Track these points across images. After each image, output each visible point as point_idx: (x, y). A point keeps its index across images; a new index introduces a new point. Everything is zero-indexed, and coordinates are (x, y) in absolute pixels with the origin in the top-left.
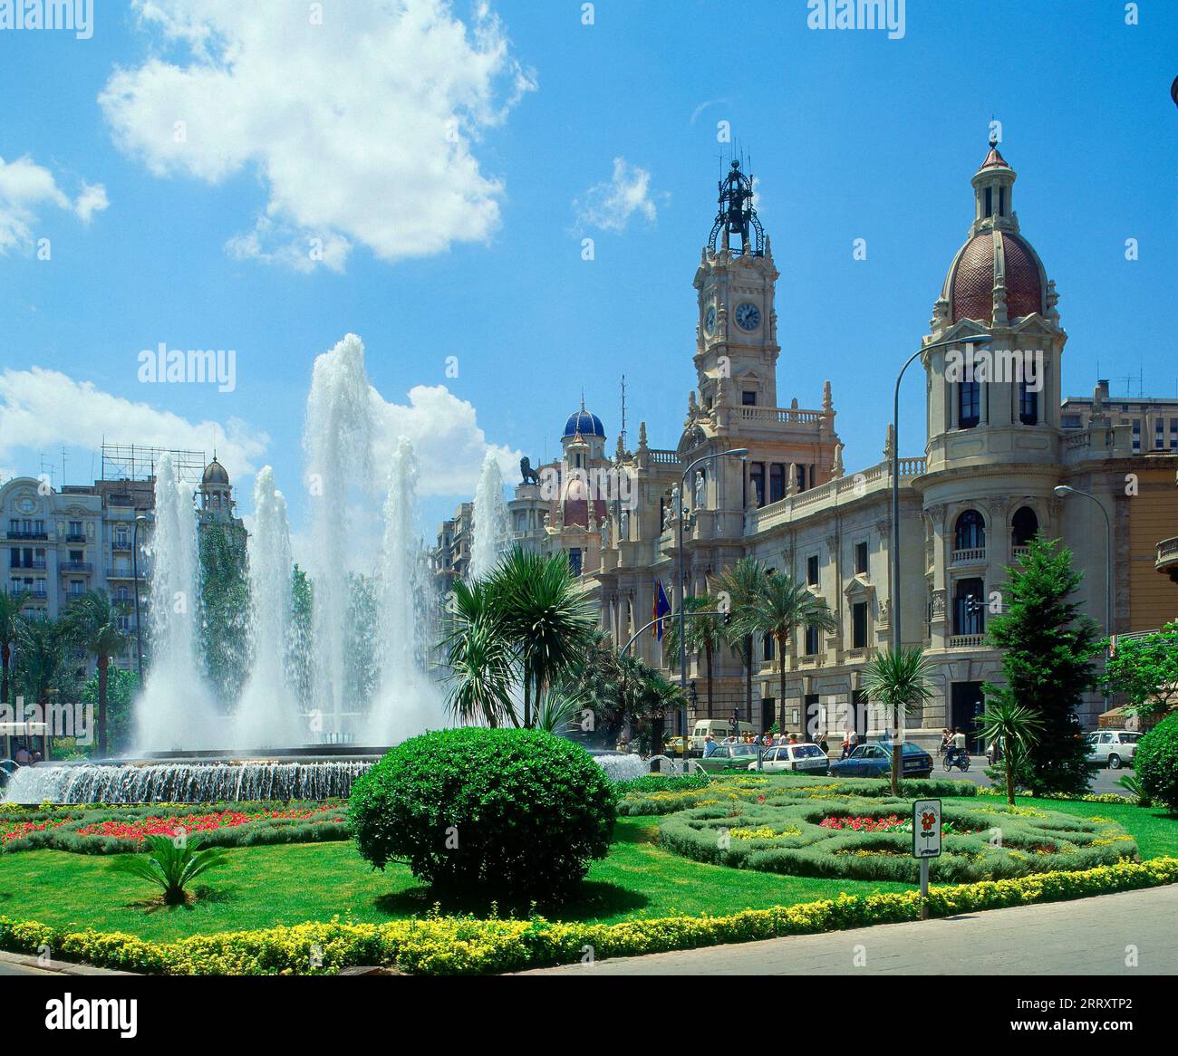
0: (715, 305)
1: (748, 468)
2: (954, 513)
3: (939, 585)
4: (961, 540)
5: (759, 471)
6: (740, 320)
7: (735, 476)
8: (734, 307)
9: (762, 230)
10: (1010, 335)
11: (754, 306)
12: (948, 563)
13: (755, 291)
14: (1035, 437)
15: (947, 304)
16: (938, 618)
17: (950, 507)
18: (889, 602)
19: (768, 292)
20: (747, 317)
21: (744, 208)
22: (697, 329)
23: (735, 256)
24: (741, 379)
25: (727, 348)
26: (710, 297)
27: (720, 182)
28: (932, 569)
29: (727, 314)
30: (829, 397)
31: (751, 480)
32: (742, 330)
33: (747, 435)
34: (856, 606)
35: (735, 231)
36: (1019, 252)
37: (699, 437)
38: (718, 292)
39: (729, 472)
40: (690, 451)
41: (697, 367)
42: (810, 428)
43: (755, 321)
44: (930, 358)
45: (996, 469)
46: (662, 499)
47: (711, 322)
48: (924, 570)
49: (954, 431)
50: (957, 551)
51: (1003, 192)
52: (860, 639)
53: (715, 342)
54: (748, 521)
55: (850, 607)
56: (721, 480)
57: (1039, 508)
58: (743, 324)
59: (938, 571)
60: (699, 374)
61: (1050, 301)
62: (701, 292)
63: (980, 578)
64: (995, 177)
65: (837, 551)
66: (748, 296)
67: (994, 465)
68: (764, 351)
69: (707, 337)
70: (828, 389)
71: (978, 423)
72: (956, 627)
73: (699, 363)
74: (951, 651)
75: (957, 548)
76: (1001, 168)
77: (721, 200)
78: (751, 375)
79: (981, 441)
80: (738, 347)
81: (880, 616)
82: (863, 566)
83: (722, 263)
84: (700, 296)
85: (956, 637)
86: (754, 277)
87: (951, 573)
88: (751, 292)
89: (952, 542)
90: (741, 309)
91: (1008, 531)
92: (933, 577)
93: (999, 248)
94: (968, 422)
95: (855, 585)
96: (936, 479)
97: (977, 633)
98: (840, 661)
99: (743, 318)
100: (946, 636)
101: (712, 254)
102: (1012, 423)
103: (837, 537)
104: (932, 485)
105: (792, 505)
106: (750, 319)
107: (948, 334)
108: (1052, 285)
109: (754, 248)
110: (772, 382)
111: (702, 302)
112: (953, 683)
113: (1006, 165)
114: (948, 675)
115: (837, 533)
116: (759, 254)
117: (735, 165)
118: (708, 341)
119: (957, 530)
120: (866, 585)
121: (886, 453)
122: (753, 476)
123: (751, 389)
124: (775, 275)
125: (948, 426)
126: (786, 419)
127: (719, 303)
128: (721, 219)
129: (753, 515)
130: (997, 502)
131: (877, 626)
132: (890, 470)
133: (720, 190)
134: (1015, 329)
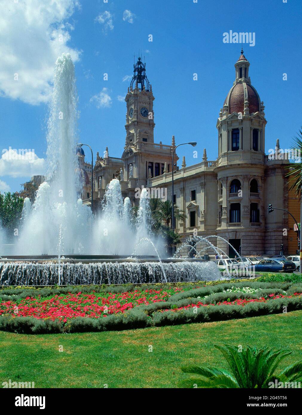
0: (133, 107)
1: (148, 164)
2: (230, 180)
3: (224, 205)
4: (232, 189)
5: (151, 165)
6: (142, 113)
7: (143, 166)
8: (140, 109)
9: (149, 83)
10: (250, 119)
11: (146, 109)
12: (228, 198)
13: (147, 104)
14: (257, 155)
15: (228, 107)
16: (224, 217)
17: (229, 178)
18: (204, 211)
19: (151, 104)
20: (144, 112)
21: (142, 74)
22: (126, 115)
23: (140, 91)
24: (142, 134)
25: (138, 122)
26: (131, 105)
27: (134, 65)
28: (221, 200)
29: (137, 111)
30: (174, 141)
31: (149, 168)
32: (142, 117)
33: (147, 152)
34: (191, 212)
35: (139, 82)
36: (252, 90)
37: (130, 152)
38: (134, 103)
39: (141, 164)
40: (127, 157)
41: (126, 129)
42: (168, 152)
43: (147, 114)
44: (221, 126)
45: (246, 165)
46: (114, 175)
47: (132, 113)
48: (217, 200)
49: (230, 151)
50: (231, 194)
51: (246, 70)
52: (193, 224)
53: (133, 120)
54: (148, 182)
55: (189, 213)
56: (139, 167)
57: (259, 180)
58: (143, 115)
59: (224, 200)
60: (127, 132)
61: (262, 108)
62: (128, 103)
63: (239, 203)
64: (243, 64)
65: (184, 193)
66: (144, 105)
67: (245, 164)
68: (150, 125)
69: (130, 119)
70: (174, 138)
71: (239, 149)
72: (231, 220)
73: (127, 128)
74: (229, 228)
75: (231, 193)
76: (245, 61)
77: (135, 71)
78: (146, 133)
79: (240, 155)
80: (141, 123)
81: (201, 215)
82: (194, 198)
83: (136, 93)
84: (127, 104)
85: (231, 223)
86: (146, 99)
87: (229, 201)
88: (145, 104)
89: (229, 190)
90: (142, 110)
91: (249, 187)
92: (222, 202)
93: (246, 88)
94: (235, 149)
95: (191, 205)
96: (223, 168)
97: (238, 222)
98: (185, 231)
99: (143, 112)
100: (227, 223)
101: (131, 90)
102: (251, 150)
103: (184, 188)
104: (222, 170)
105: (166, 177)
106: (145, 113)
107: (229, 117)
108: (263, 103)
109: (146, 89)
110: (152, 136)
111: (128, 106)
112: (229, 239)
113: (247, 60)
114: (228, 236)
115: (184, 187)
116: (148, 91)
117: (139, 59)
118: (130, 120)
119: (231, 186)
120: (196, 205)
121: (204, 159)
122: (149, 167)
123: (145, 137)
124: (153, 99)
125: (228, 150)
126: (159, 148)
127: (135, 107)
128: (135, 78)
129: (150, 180)
130: (246, 177)
131: (199, 219)
132: (205, 165)
133: (134, 68)
134: (252, 117)
